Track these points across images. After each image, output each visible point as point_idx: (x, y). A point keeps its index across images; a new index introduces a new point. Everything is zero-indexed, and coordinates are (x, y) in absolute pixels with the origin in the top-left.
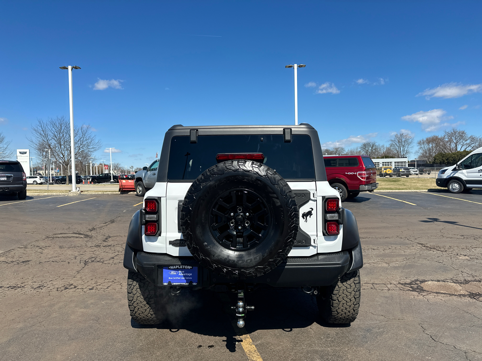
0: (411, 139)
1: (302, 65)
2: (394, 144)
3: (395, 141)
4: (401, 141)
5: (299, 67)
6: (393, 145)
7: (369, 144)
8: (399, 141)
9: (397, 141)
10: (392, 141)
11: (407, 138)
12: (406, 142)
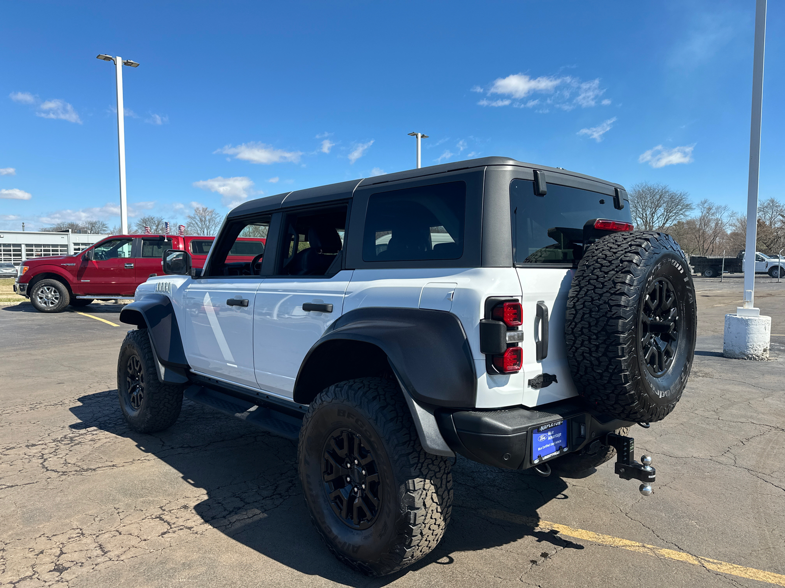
0: (219, 218)
1: (132, 63)
2: (194, 222)
3: (195, 218)
4: (203, 219)
5: (126, 64)
6: (192, 225)
7: (152, 219)
8: (201, 219)
9: (199, 219)
10: (189, 217)
11: (214, 215)
12: (211, 221)
